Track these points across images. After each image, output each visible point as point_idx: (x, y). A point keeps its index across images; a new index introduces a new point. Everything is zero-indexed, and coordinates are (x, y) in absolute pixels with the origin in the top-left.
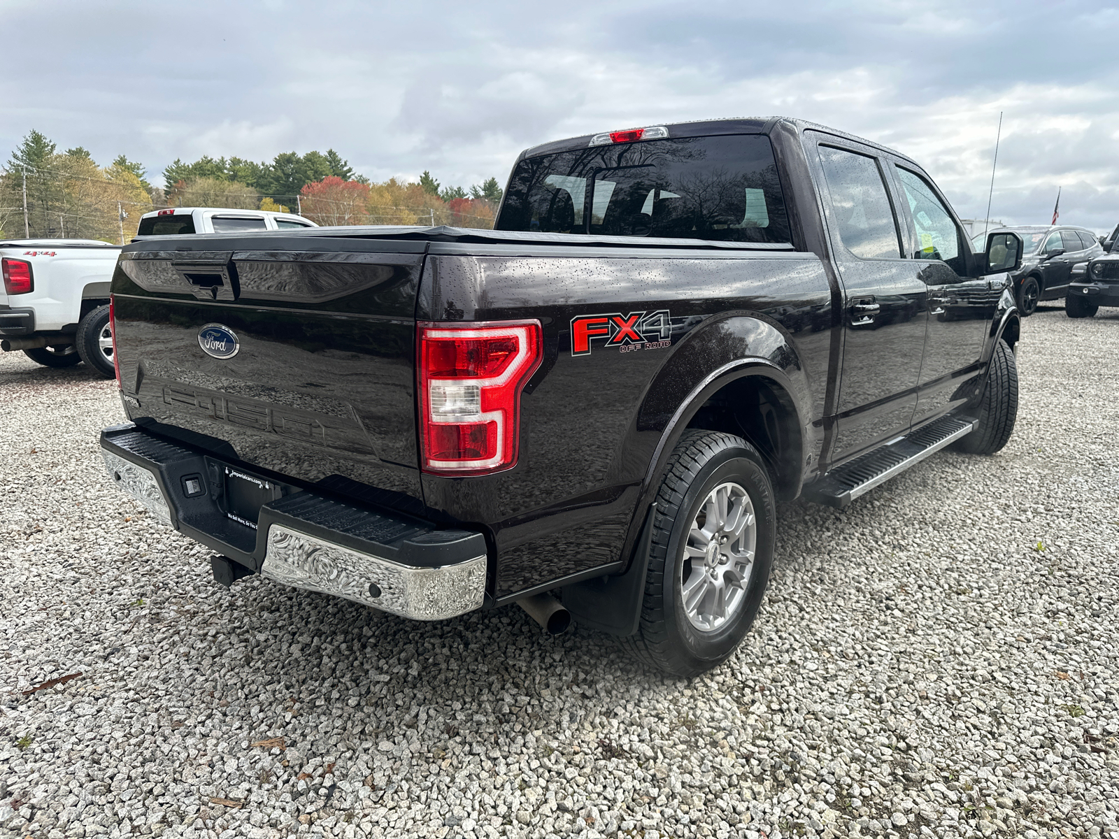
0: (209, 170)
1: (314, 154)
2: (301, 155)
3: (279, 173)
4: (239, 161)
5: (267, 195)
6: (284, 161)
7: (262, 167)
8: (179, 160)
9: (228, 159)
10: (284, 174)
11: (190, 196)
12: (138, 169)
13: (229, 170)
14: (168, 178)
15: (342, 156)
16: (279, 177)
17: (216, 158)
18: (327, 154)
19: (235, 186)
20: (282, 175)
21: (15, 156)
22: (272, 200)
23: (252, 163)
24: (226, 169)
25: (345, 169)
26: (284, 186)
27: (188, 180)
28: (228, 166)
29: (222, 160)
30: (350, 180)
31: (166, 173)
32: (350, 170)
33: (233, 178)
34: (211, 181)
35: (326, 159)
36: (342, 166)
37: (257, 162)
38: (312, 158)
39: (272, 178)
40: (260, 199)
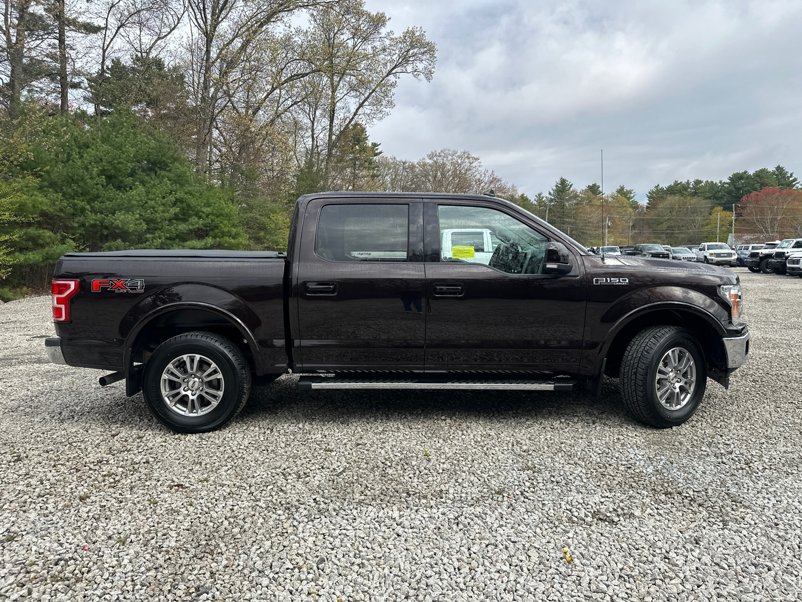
0: (677, 190)
1: (763, 171)
2: (751, 172)
3: (732, 188)
4: (701, 182)
5: (720, 204)
6: (737, 178)
7: (719, 184)
8: (658, 185)
9: (692, 181)
10: (735, 188)
11: (661, 209)
12: (631, 193)
13: (692, 188)
14: (649, 198)
15: (788, 170)
16: (731, 191)
17: (684, 181)
18: (774, 169)
19: (694, 200)
20: (734, 189)
21: (550, 194)
22: (722, 208)
23: (712, 182)
24: (690, 188)
25: (791, 179)
26: (734, 197)
27: (662, 198)
28: (691, 186)
29: (688, 183)
30: (794, 188)
31: (649, 195)
32: (795, 180)
33: (695, 194)
34: (677, 198)
35: (773, 173)
36: (788, 178)
37: (716, 181)
38: (761, 175)
39: (725, 192)
40: (712, 208)
